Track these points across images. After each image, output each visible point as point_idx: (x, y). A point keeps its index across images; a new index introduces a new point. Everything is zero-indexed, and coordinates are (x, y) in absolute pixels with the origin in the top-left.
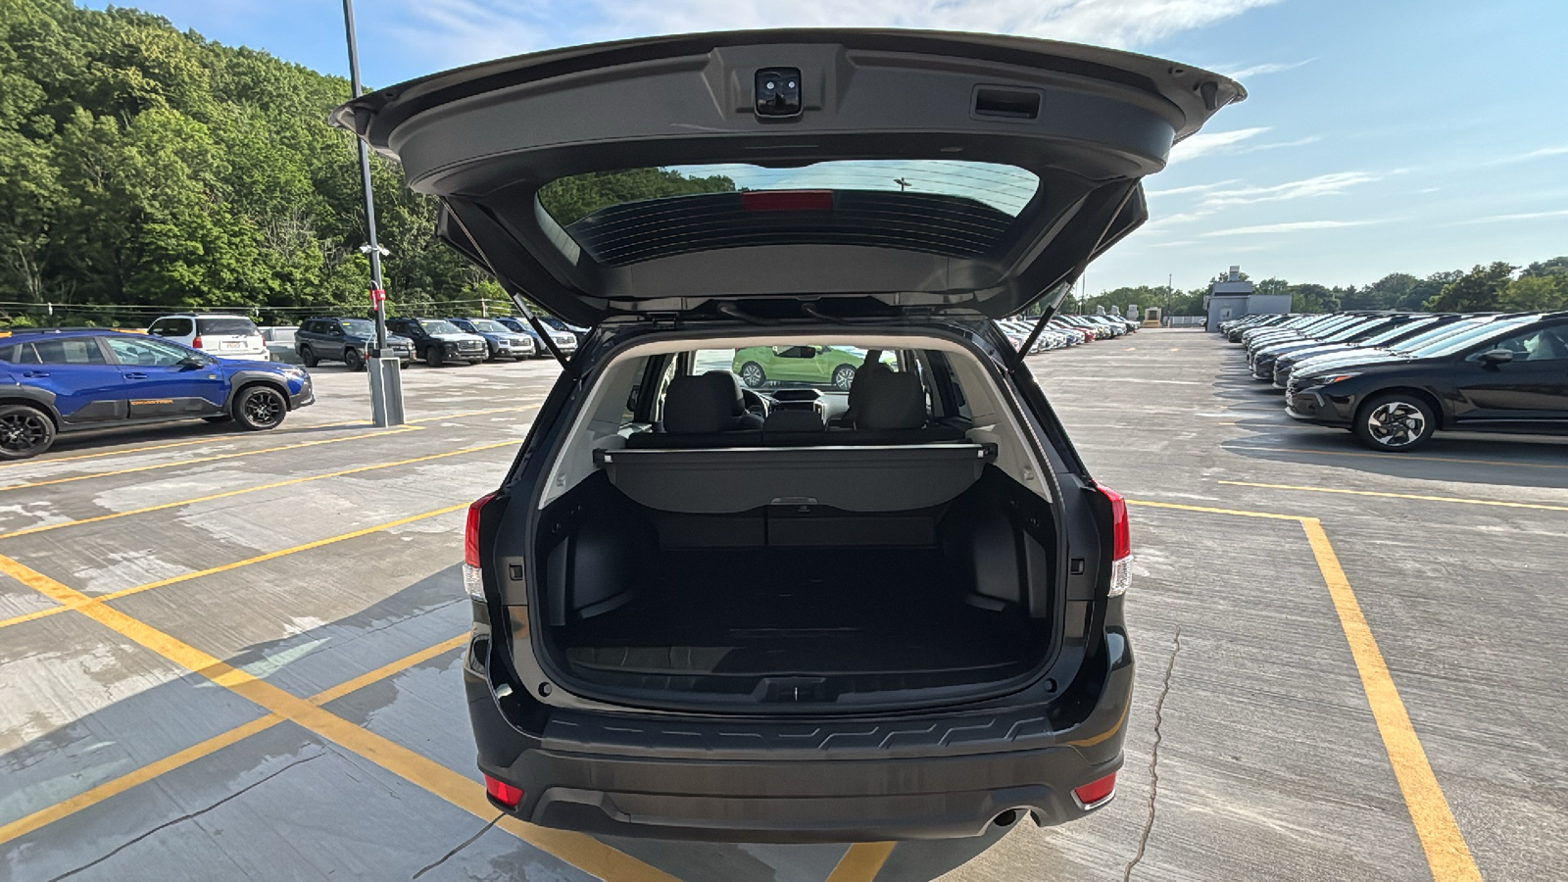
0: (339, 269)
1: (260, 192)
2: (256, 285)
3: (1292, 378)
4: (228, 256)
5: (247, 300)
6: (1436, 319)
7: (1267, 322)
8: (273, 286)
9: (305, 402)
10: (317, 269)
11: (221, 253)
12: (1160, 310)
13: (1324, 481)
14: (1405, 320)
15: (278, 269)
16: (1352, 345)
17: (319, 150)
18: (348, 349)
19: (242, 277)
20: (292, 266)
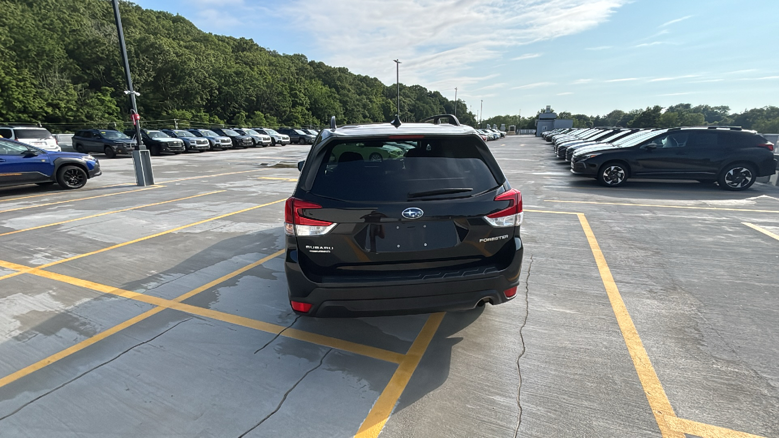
0: (88, 101)
1: (33, 56)
2: (37, 110)
3: (573, 156)
4: (17, 93)
5: (32, 119)
6: (630, 131)
7: (562, 132)
8: (48, 111)
9: (97, 174)
10: (74, 102)
11: (12, 91)
12: (515, 126)
13: (586, 199)
14: (619, 131)
15: (50, 101)
16: (598, 142)
17: (68, 33)
18: (106, 146)
19: (27, 106)
20: (59, 100)
